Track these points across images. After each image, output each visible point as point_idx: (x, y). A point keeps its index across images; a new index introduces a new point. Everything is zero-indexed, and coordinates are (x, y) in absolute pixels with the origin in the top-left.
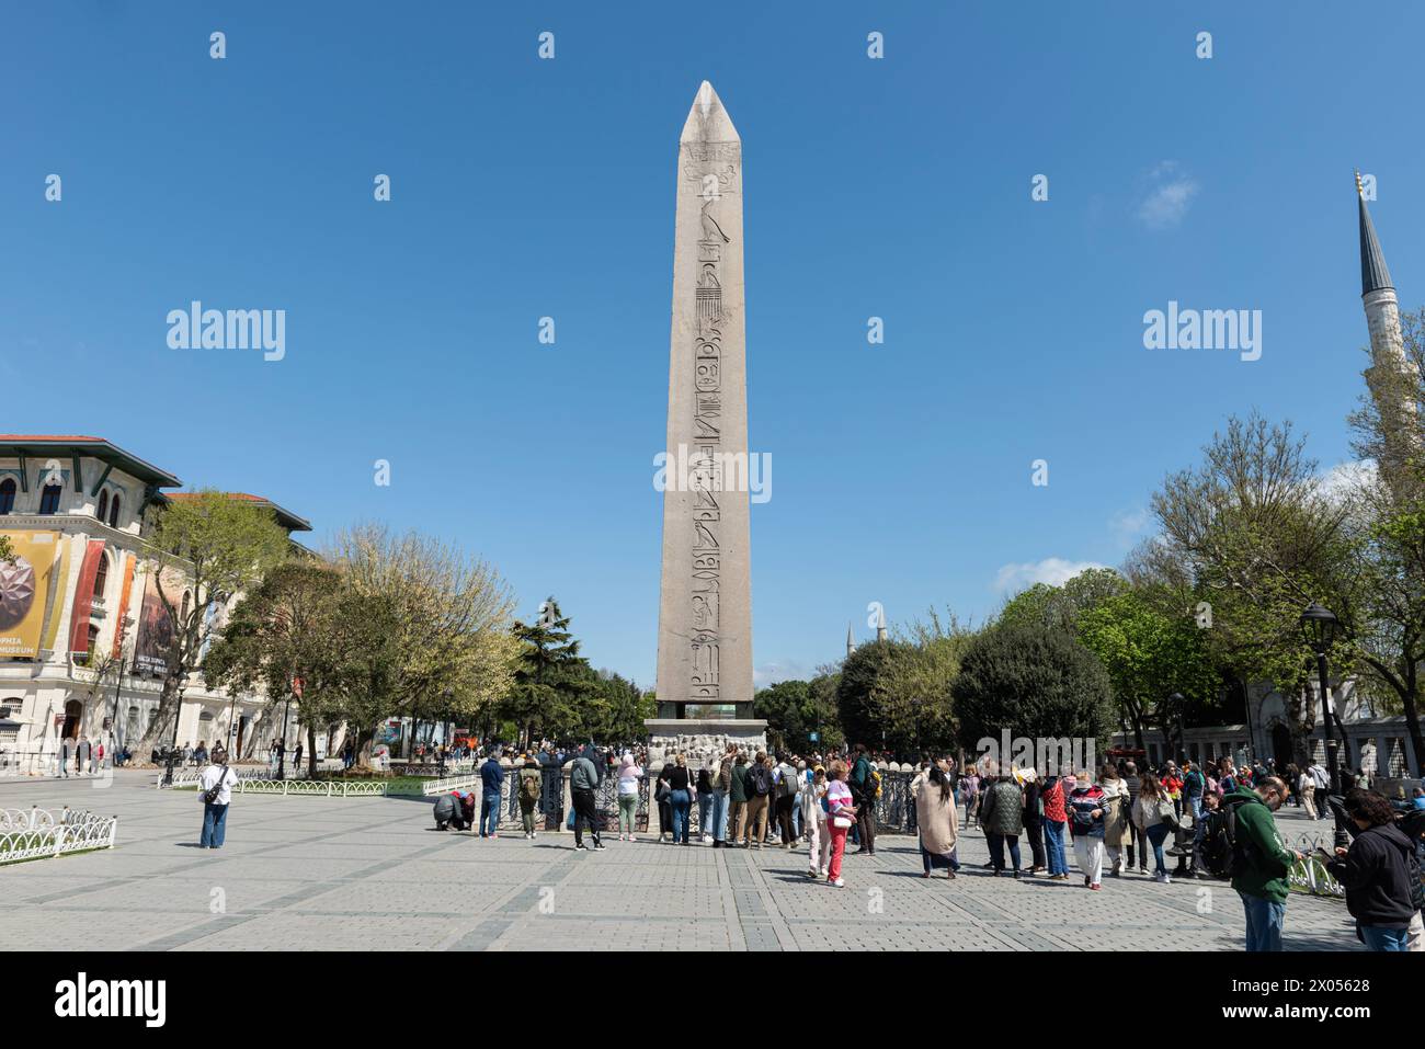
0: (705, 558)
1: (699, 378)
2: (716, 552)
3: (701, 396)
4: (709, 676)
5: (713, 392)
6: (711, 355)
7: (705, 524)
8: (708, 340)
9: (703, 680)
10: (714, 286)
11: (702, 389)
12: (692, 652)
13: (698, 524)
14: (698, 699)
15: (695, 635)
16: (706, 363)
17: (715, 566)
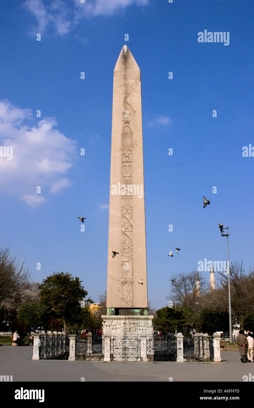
0: (126, 248)
1: (123, 171)
2: (131, 245)
3: (124, 178)
4: (128, 297)
5: (129, 176)
6: (128, 161)
7: (126, 233)
8: (127, 154)
9: (126, 299)
10: (129, 132)
11: (125, 175)
12: (122, 288)
13: (124, 233)
14: (124, 307)
15: (123, 280)
16: (126, 164)
17: (131, 251)
